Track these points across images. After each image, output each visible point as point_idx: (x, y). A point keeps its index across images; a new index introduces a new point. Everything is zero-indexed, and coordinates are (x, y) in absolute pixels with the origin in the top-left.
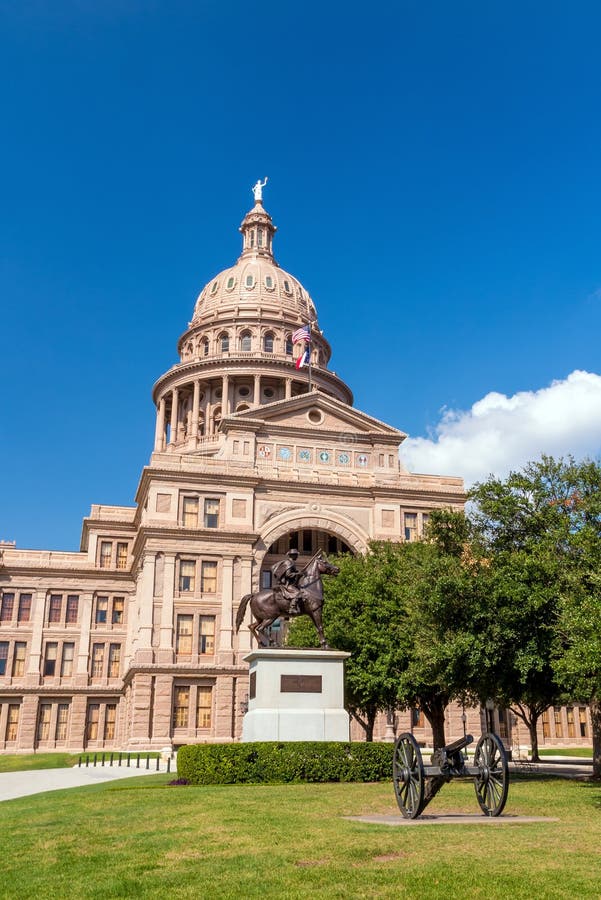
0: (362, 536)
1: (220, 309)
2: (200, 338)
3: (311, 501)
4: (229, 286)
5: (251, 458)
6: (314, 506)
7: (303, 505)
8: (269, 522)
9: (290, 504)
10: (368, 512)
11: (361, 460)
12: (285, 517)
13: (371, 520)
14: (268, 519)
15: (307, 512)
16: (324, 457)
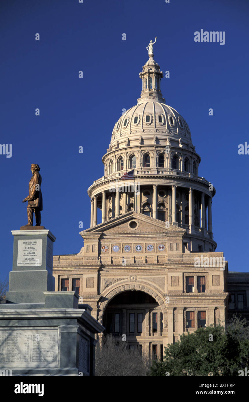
0: (160, 292)
1: (120, 141)
2: (109, 160)
3: (131, 274)
4: (125, 125)
5: (96, 253)
6: (132, 278)
7: (127, 277)
8: (108, 288)
9: (119, 277)
10: (164, 278)
11: (160, 247)
12: (116, 285)
13: (166, 283)
14: (107, 286)
15: (128, 282)
16: (139, 248)
